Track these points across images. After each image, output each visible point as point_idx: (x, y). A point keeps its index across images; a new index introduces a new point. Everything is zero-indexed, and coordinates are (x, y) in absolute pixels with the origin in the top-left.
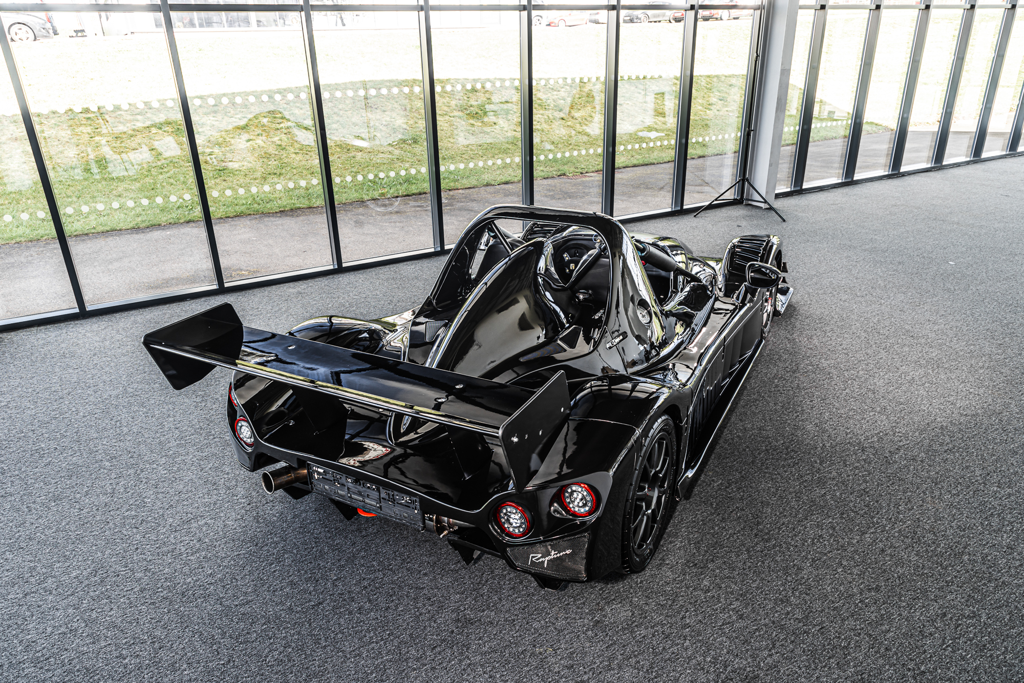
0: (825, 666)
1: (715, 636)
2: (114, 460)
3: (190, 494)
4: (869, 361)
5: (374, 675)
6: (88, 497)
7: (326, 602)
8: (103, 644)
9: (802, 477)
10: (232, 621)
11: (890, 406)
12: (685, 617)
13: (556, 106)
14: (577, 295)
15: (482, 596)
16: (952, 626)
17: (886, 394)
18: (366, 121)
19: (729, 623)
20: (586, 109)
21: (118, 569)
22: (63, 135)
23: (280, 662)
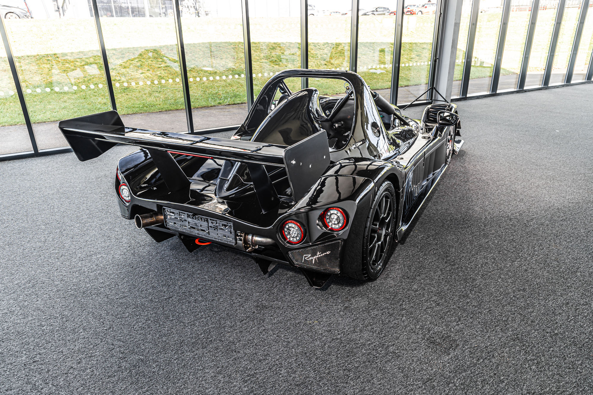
0: (493, 331)
1: (422, 314)
2: (48, 225)
3: (93, 242)
4: (511, 177)
5: (203, 335)
6: (29, 243)
7: (174, 297)
8: (30, 319)
9: (473, 233)
10: (114, 306)
11: (525, 198)
12: (403, 305)
13: (322, 58)
14: (334, 124)
15: (273, 293)
16: (573, 309)
17: (523, 193)
18: (211, 64)
19: (430, 308)
20: (340, 59)
21: (44, 280)
22: (33, 69)
23: (143, 328)
